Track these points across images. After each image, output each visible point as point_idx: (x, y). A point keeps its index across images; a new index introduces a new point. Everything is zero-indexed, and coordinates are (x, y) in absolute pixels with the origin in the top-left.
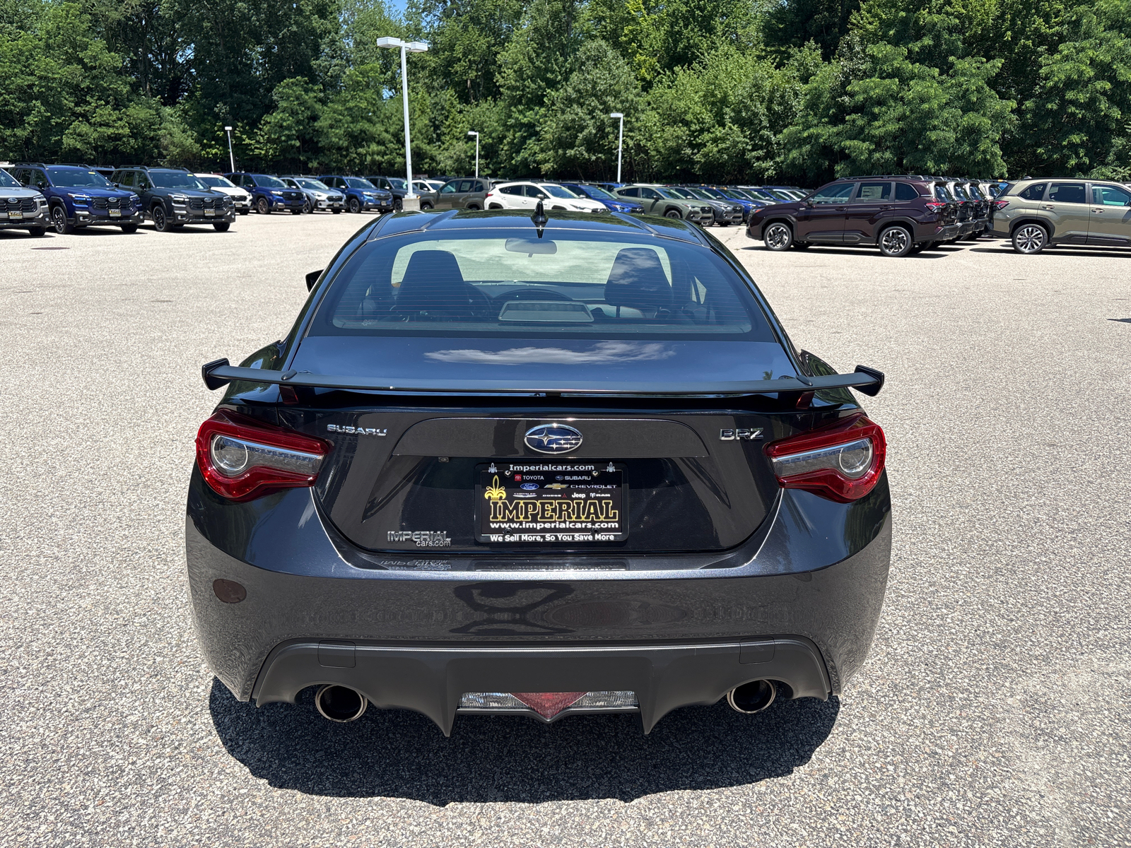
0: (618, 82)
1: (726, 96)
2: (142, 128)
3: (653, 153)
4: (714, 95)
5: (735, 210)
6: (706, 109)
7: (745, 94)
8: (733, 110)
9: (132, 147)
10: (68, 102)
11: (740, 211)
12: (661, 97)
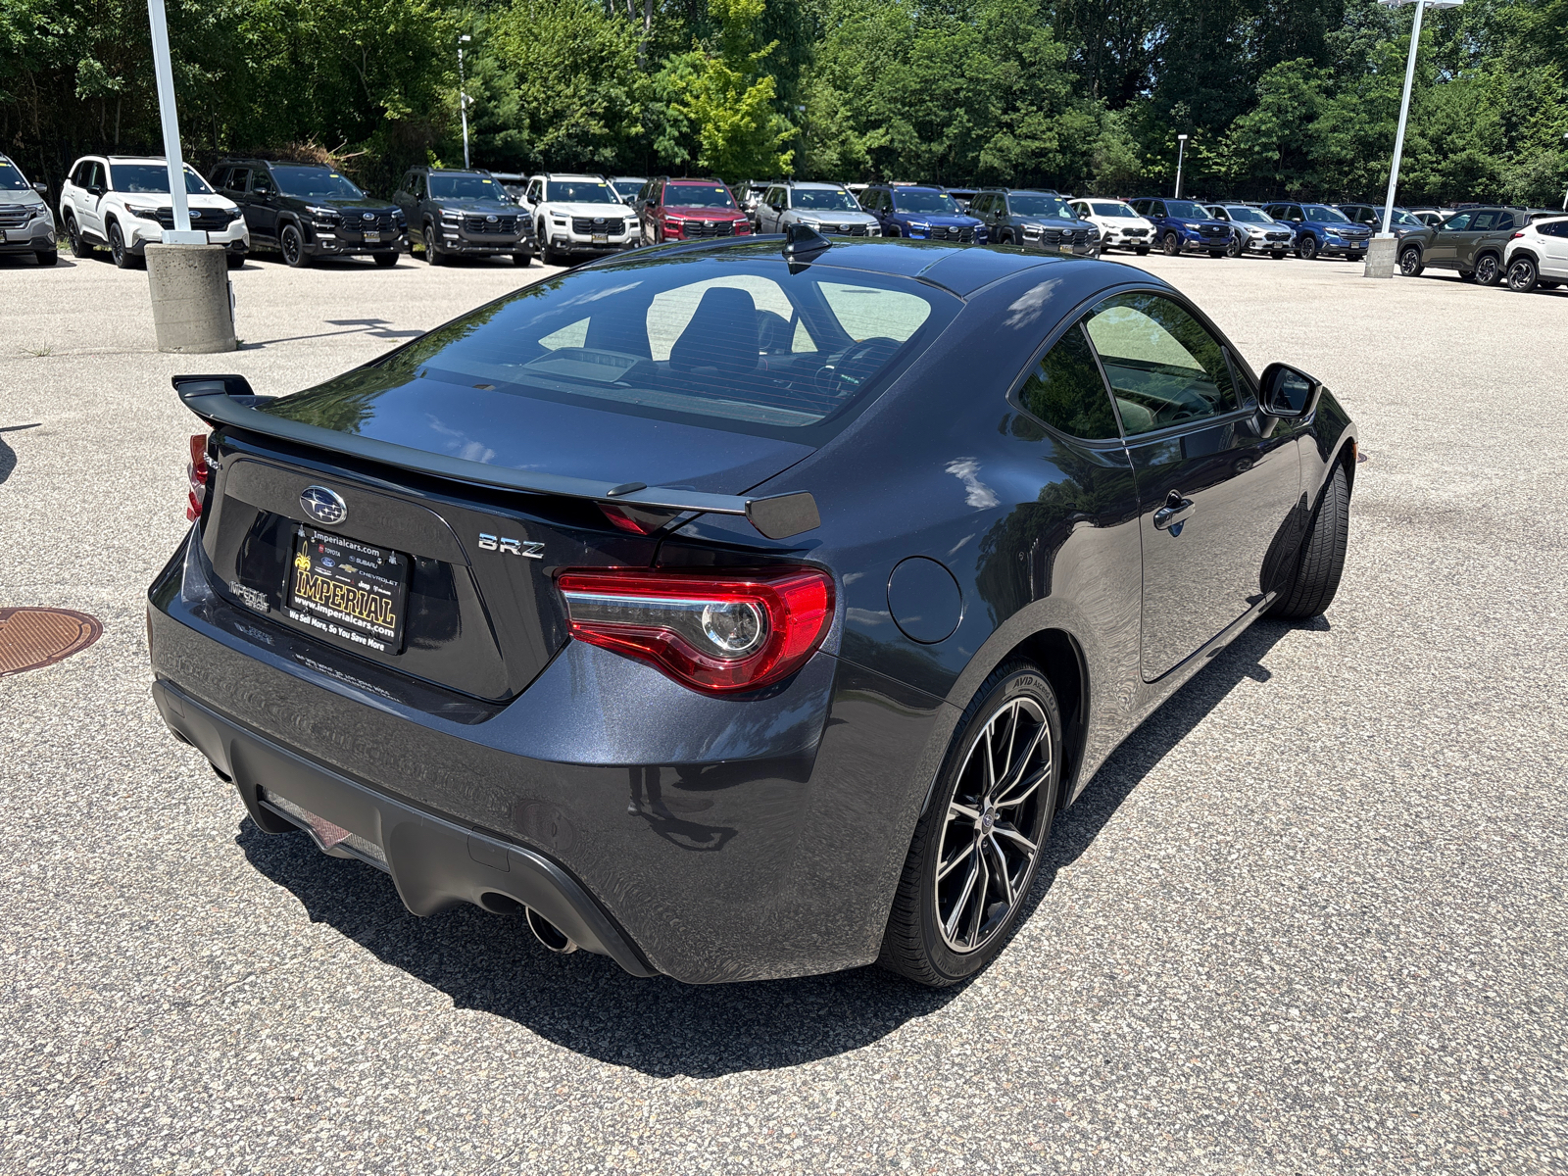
2: (1075, 141)
9: (1058, 165)
10: (995, 110)
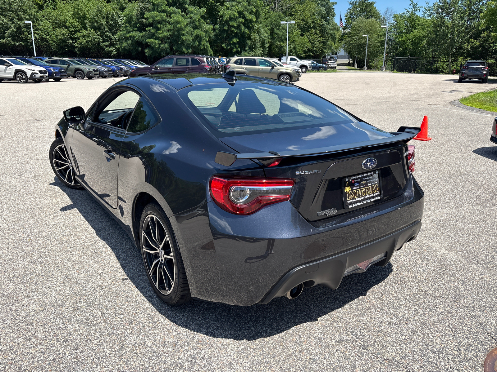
0: (24, 5)
1: (85, 15)
3: (51, 42)
4: (78, 14)
5: (109, 70)
6: (76, 21)
7: (94, 15)
8: (90, 22)
11: (111, 71)
12: (50, 14)
